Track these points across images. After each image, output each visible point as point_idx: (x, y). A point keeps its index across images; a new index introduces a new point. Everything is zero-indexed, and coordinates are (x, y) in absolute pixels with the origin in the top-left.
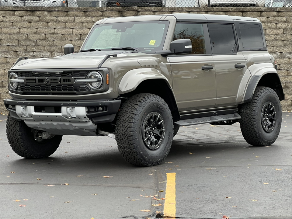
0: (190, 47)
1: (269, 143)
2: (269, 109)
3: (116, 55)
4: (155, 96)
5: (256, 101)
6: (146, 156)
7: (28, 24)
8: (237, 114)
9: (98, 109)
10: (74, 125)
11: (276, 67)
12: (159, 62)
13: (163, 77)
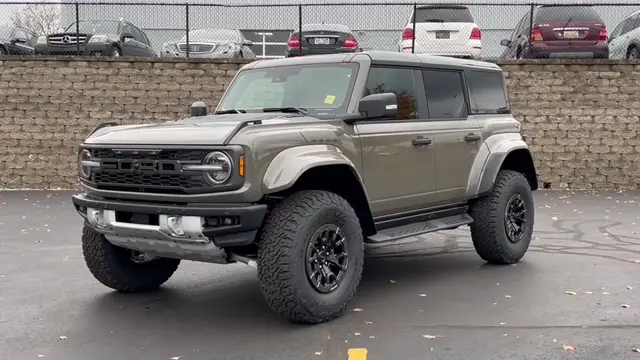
0: (395, 107)
1: (516, 259)
2: (516, 205)
3: (260, 122)
4: (331, 194)
5: (497, 194)
6: (312, 306)
7: (190, 79)
8: (467, 215)
9: (224, 220)
10: (183, 247)
11: (524, 139)
12: (339, 133)
13: (346, 160)
